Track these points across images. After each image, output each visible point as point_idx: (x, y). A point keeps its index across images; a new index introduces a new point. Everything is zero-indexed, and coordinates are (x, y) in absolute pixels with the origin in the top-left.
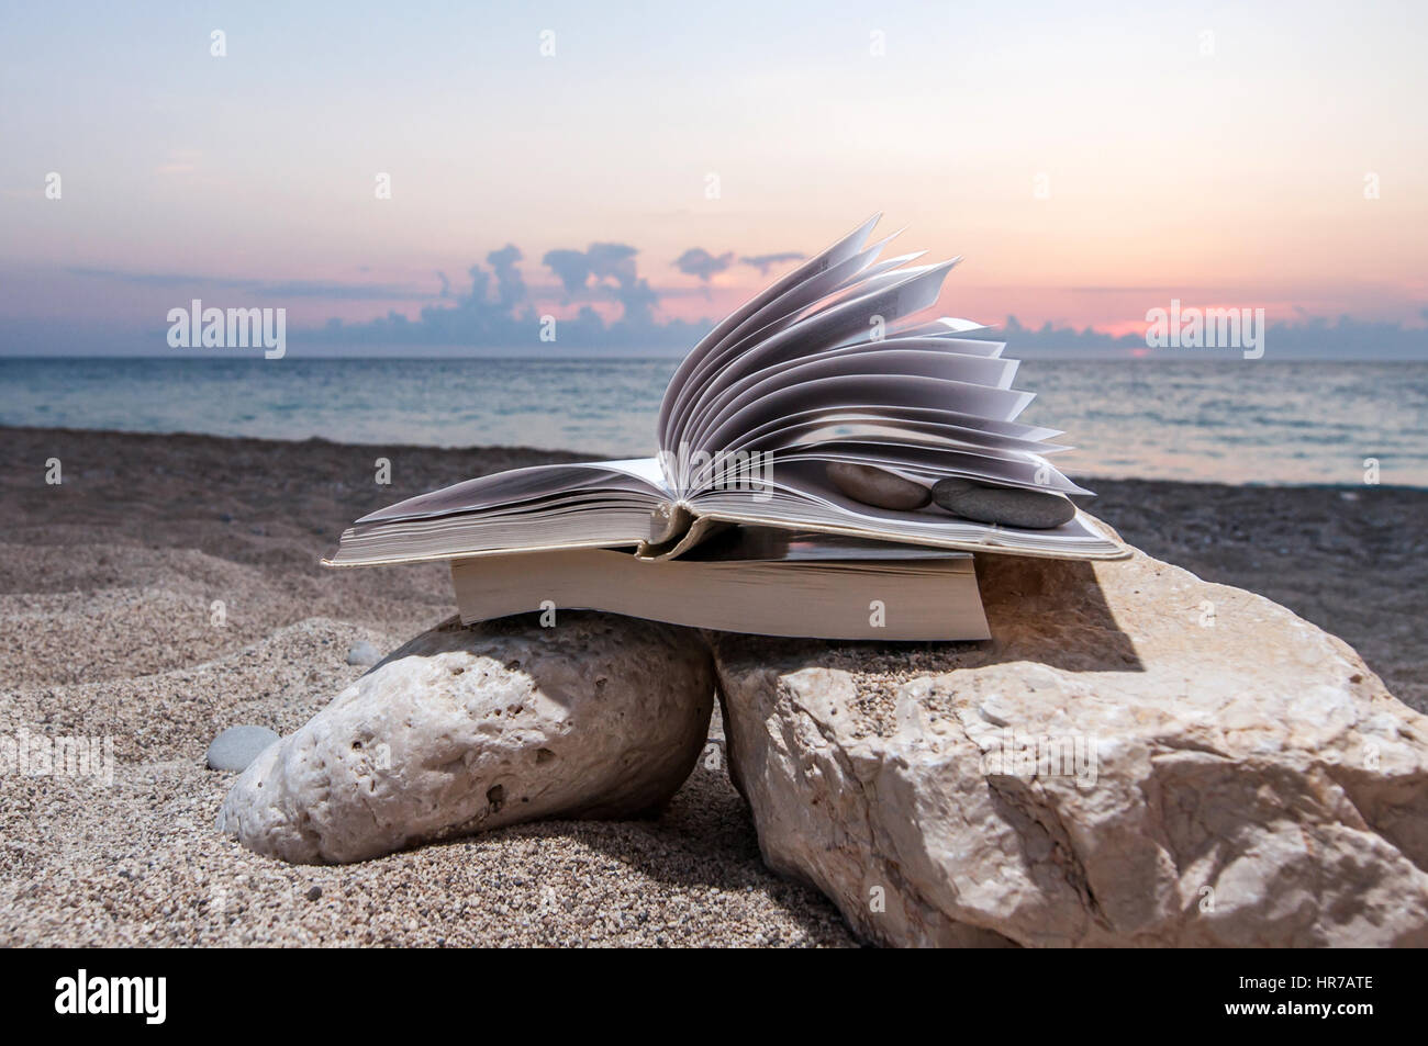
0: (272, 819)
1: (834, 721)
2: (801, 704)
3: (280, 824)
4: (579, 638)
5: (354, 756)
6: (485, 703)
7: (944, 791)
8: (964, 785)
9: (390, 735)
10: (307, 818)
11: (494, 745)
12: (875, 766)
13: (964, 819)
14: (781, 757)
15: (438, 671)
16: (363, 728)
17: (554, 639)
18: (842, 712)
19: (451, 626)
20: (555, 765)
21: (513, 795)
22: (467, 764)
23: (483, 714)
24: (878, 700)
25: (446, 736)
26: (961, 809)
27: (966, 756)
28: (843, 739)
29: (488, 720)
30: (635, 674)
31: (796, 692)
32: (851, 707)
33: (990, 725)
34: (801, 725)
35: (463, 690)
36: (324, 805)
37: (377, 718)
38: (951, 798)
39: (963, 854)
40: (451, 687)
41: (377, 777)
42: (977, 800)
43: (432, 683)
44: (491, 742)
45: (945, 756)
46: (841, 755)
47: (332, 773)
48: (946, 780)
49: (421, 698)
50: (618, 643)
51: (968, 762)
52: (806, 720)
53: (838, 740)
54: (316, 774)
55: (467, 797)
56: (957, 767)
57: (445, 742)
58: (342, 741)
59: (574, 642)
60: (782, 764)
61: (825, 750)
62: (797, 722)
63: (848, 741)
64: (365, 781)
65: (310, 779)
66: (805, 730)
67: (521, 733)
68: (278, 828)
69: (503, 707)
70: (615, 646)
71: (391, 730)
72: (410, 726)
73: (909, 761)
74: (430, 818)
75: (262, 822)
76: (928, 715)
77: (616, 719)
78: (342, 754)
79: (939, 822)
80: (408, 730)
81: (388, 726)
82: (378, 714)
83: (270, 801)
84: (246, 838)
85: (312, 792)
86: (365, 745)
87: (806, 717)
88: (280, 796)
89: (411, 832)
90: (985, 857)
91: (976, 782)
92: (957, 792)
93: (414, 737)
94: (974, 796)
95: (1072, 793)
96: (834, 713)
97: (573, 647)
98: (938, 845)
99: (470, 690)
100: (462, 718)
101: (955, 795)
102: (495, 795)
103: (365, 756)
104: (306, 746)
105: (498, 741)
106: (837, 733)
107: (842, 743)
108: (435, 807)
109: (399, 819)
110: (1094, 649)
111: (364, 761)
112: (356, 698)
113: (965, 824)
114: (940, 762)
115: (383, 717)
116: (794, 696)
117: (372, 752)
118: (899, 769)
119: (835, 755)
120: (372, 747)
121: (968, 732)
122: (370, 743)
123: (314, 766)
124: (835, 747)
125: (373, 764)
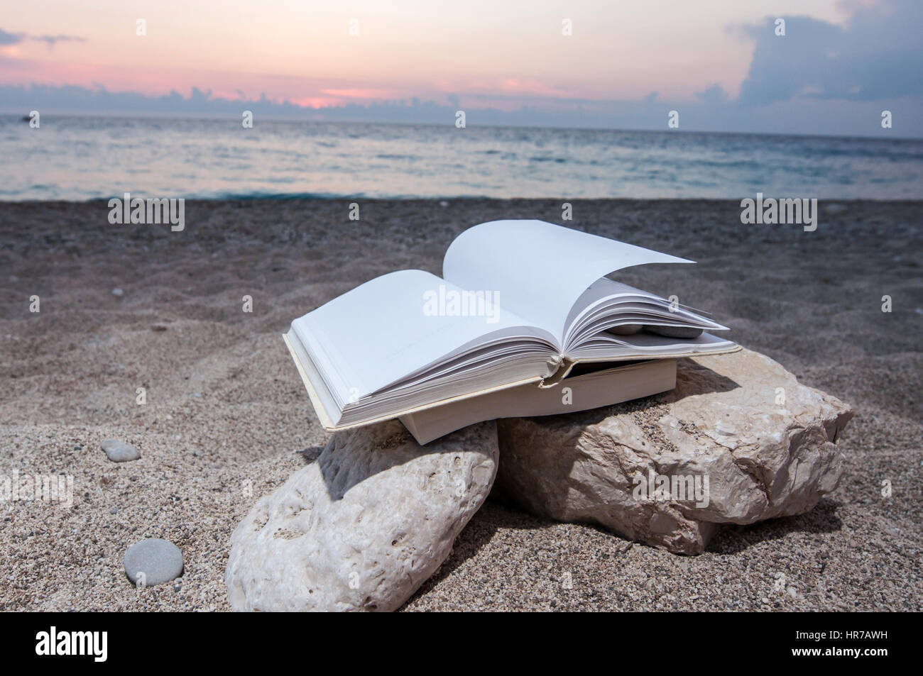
1: (645, 448)
2: (621, 443)
5: (396, 550)
8: (726, 466)
9: (418, 530)
10: (369, 599)
11: (465, 511)
12: (674, 466)
13: (727, 481)
14: (604, 469)
15: (422, 479)
16: (397, 532)
18: (645, 441)
22: (456, 526)
24: (655, 432)
25: (449, 518)
26: (725, 477)
27: (724, 453)
28: (654, 456)
29: (462, 499)
31: (616, 437)
32: (647, 439)
33: (726, 437)
34: (624, 453)
35: (444, 486)
36: (382, 587)
37: (406, 522)
38: (721, 474)
39: (728, 496)
40: (434, 487)
41: (415, 558)
42: (731, 472)
43: (425, 488)
45: (716, 456)
46: (654, 464)
47: (386, 566)
48: (718, 467)
49: (424, 500)
51: (726, 456)
53: (651, 457)
54: (370, 571)
56: (722, 459)
57: (450, 521)
58: (385, 544)
60: (604, 472)
61: (644, 464)
62: (621, 452)
63: (656, 458)
64: (408, 562)
65: (368, 575)
66: (627, 455)
71: (417, 526)
72: (427, 519)
73: (697, 461)
76: (692, 436)
78: (388, 552)
80: (428, 523)
81: (415, 524)
82: (405, 519)
83: (334, 599)
85: (371, 583)
86: (400, 541)
87: (626, 449)
88: (342, 594)
90: (735, 494)
91: (730, 464)
92: (723, 470)
93: (432, 526)
94: (729, 470)
95: (770, 459)
96: (642, 444)
100: (452, 504)
101: (723, 472)
103: (403, 548)
104: (349, 555)
106: (649, 454)
107: (655, 459)
111: (403, 551)
113: (727, 483)
114: (715, 459)
116: (614, 438)
117: (407, 544)
118: (690, 465)
119: (650, 464)
120: (407, 541)
121: (718, 441)
122: (404, 539)
123: (368, 566)
124: (650, 461)
125: (410, 551)
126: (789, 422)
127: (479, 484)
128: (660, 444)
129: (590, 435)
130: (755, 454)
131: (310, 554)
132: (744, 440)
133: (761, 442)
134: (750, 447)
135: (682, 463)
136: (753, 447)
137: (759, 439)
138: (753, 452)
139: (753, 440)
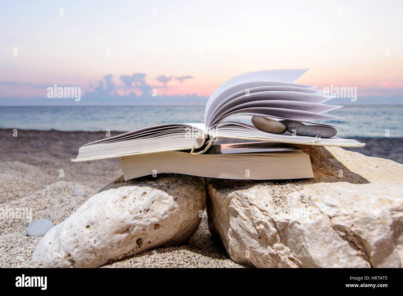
0: (55, 256)
1: (267, 209)
2: (253, 203)
3: (58, 258)
4: (167, 184)
5: (87, 231)
6: (135, 209)
7: (317, 232)
8: (324, 230)
9: (101, 223)
10: (69, 255)
11: (140, 224)
12: (286, 224)
13: (325, 242)
14: (245, 222)
15: (117, 198)
16: (91, 220)
17: (158, 184)
18: (269, 205)
19: (119, 181)
20: (160, 229)
21: (145, 241)
22: (130, 231)
23: (136, 213)
24: (281, 200)
25: (122, 222)
26: (323, 239)
27: (324, 219)
28: (272, 215)
29: (137, 215)
30: (186, 195)
31: (251, 199)
32: (272, 203)
33: (329, 208)
34: (254, 211)
35: (127, 204)
36: (76, 250)
37: (96, 217)
38: (319, 235)
39: (325, 255)
40: (122, 204)
41: (97, 239)
42: (329, 235)
43: (116, 202)
44: (138, 223)
45: (315, 220)
46: (272, 221)
47: (79, 238)
48: (317, 228)
49: (112, 208)
50: (180, 185)
51: (325, 221)
52: (256, 209)
53: (270, 216)
54: (72, 239)
55: (130, 243)
56: (320, 223)
57: (122, 224)
58: (82, 226)
59: (165, 185)
60: (245, 224)
61: (265, 220)
62: (252, 210)
63: (273, 216)
64: (92, 240)
65: (70, 240)
66: (256, 213)
67: (149, 219)
68: (58, 260)
69: (142, 210)
70: (179, 186)
71: (101, 220)
72: (108, 219)
73: (301, 222)
74: (116, 252)
75: (52, 258)
76: (304, 205)
77: (181, 212)
78: (82, 230)
79: (315, 244)
80: (108, 220)
81: (100, 219)
82: (96, 215)
83: (54, 250)
84: (45, 264)
85: (71, 246)
86: (91, 227)
87: (255, 208)
88: (59, 248)
89: (109, 258)
90: (333, 255)
91: (328, 228)
92: (321, 232)
93: (110, 223)
94: (328, 233)
95: (366, 230)
96: (267, 206)
97: (165, 187)
98: (315, 252)
99: (130, 204)
100: (128, 215)
101: (321, 234)
102: (139, 242)
103: (91, 231)
104: (68, 228)
105: (141, 222)
106: (269, 213)
107: (272, 217)
108: (118, 248)
109: (105, 254)
110: (347, 179)
111: (91, 233)
112: (86, 209)
113: (325, 244)
114: (314, 222)
115: (98, 216)
116: (249, 200)
117: (94, 229)
118: (296, 225)
119: (269, 221)
120: (94, 227)
121: (322, 210)
122: (93, 226)
123: (72, 236)
124: (269, 218)
125: (95, 234)
127: (156, 211)
128: (280, 208)
129: (239, 198)
130: (349, 223)
132: (343, 211)
133: (356, 214)
134: (347, 217)
135: (290, 222)
136: (349, 217)
137: (356, 211)
138: (348, 221)
139: (351, 212)
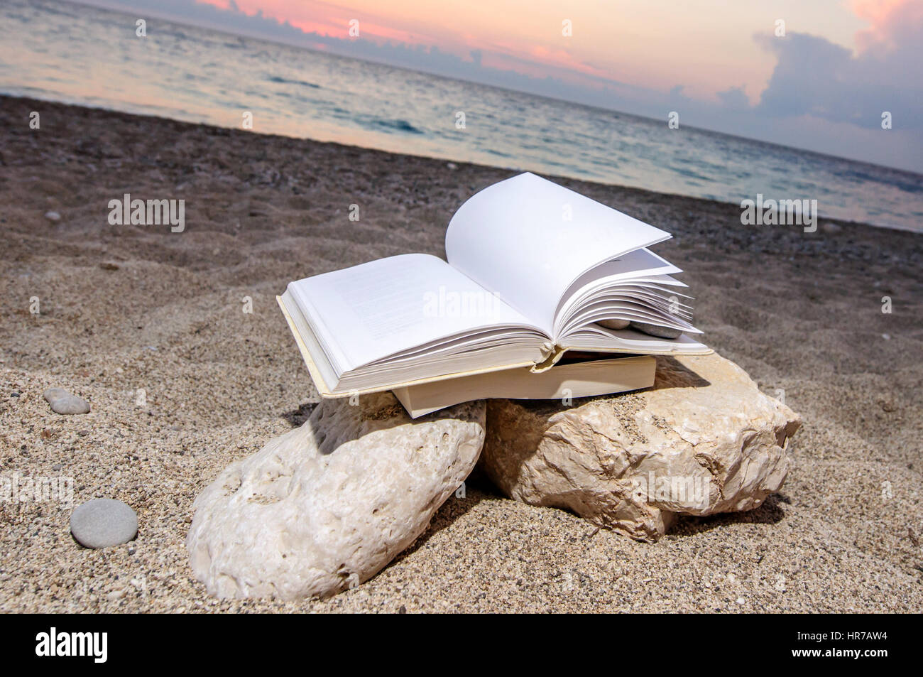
0: (312, 576)
1: (618, 438)
2: (599, 432)
3: (320, 577)
5: (376, 519)
6: (444, 465)
7: (680, 464)
8: (687, 460)
9: (400, 500)
10: (342, 566)
12: (644, 456)
14: (582, 455)
16: (380, 500)
18: (622, 434)
22: (436, 502)
23: (443, 471)
24: (631, 425)
25: (431, 491)
26: (686, 470)
27: (687, 448)
28: (627, 446)
29: (445, 474)
32: (622, 430)
33: (690, 434)
34: (601, 442)
36: (358, 555)
37: (389, 492)
40: (421, 460)
41: (394, 527)
45: (680, 450)
46: (626, 454)
47: (364, 534)
48: (680, 460)
49: (410, 472)
51: (689, 451)
52: (604, 439)
53: (624, 447)
54: (349, 538)
56: (685, 453)
57: (431, 494)
58: (366, 512)
60: (581, 459)
61: (618, 453)
62: (597, 441)
63: (629, 448)
64: (386, 531)
65: (345, 542)
66: (603, 444)
68: (319, 580)
69: (450, 464)
71: (400, 497)
72: (410, 491)
73: (663, 454)
75: (305, 580)
76: (662, 430)
78: (368, 521)
80: (410, 494)
81: (398, 494)
82: (388, 489)
83: (308, 565)
85: (347, 550)
86: (381, 510)
87: (603, 438)
88: (316, 560)
91: (691, 458)
92: (684, 463)
93: (415, 497)
94: (690, 464)
95: (725, 456)
96: (617, 434)
101: (684, 465)
103: (383, 517)
104: (329, 522)
105: (449, 484)
106: (622, 444)
107: (627, 449)
109: (400, 547)
111: (383, 520)
114: (679, 453)
116: (593, 427)
117: (388, 513)
118: (657, 457)
119: (623, 453)
120: (388, 510)
121: (683, 437)
122: (385, 509)
123: (346, 533)
124: (622, 451)
125: (390, 520)
126: (745, 425)
127: (463, 461)
128: (633, 435)
129: (572, 422)
130: (713, 451)
131: (287, 520)
132: (705, 437)
133: (719, 440)
134: (710, 444)
135: (650, 454)
136: (712, 444)
137: (717, 437)
138: (711, 449)
139: (713, 438)
